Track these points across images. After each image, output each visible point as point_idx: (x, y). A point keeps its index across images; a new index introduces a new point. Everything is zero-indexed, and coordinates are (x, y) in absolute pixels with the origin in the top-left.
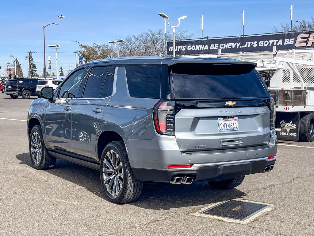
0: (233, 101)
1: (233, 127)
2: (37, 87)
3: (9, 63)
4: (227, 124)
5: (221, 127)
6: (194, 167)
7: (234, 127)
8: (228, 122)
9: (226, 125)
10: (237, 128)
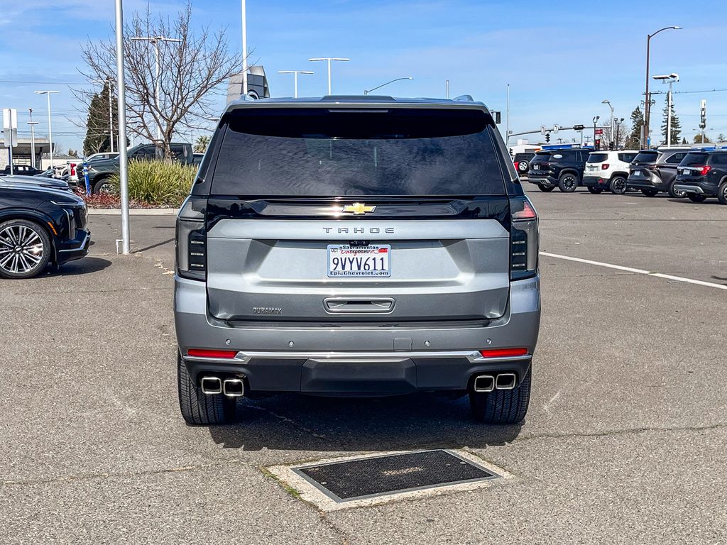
0: (367, 203)
1: (372, 268)
2: (587, 168)
3: (598, 118)
4: (355, 260)
5: (333, 266)
6: (239, 357)
7: (375, 269)
8: (359, 256)
9: (351, 263)
10: (383, 271)
